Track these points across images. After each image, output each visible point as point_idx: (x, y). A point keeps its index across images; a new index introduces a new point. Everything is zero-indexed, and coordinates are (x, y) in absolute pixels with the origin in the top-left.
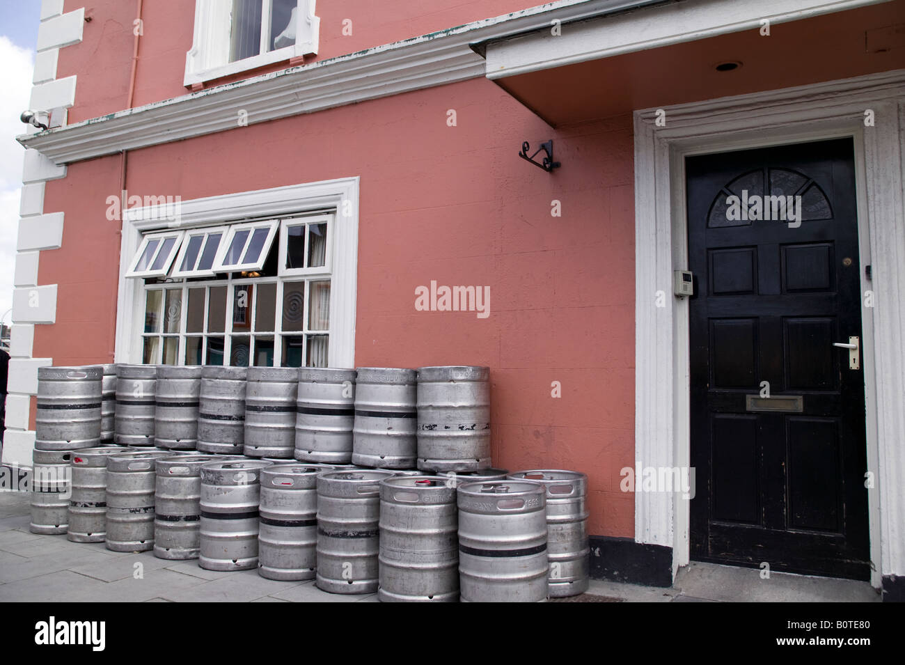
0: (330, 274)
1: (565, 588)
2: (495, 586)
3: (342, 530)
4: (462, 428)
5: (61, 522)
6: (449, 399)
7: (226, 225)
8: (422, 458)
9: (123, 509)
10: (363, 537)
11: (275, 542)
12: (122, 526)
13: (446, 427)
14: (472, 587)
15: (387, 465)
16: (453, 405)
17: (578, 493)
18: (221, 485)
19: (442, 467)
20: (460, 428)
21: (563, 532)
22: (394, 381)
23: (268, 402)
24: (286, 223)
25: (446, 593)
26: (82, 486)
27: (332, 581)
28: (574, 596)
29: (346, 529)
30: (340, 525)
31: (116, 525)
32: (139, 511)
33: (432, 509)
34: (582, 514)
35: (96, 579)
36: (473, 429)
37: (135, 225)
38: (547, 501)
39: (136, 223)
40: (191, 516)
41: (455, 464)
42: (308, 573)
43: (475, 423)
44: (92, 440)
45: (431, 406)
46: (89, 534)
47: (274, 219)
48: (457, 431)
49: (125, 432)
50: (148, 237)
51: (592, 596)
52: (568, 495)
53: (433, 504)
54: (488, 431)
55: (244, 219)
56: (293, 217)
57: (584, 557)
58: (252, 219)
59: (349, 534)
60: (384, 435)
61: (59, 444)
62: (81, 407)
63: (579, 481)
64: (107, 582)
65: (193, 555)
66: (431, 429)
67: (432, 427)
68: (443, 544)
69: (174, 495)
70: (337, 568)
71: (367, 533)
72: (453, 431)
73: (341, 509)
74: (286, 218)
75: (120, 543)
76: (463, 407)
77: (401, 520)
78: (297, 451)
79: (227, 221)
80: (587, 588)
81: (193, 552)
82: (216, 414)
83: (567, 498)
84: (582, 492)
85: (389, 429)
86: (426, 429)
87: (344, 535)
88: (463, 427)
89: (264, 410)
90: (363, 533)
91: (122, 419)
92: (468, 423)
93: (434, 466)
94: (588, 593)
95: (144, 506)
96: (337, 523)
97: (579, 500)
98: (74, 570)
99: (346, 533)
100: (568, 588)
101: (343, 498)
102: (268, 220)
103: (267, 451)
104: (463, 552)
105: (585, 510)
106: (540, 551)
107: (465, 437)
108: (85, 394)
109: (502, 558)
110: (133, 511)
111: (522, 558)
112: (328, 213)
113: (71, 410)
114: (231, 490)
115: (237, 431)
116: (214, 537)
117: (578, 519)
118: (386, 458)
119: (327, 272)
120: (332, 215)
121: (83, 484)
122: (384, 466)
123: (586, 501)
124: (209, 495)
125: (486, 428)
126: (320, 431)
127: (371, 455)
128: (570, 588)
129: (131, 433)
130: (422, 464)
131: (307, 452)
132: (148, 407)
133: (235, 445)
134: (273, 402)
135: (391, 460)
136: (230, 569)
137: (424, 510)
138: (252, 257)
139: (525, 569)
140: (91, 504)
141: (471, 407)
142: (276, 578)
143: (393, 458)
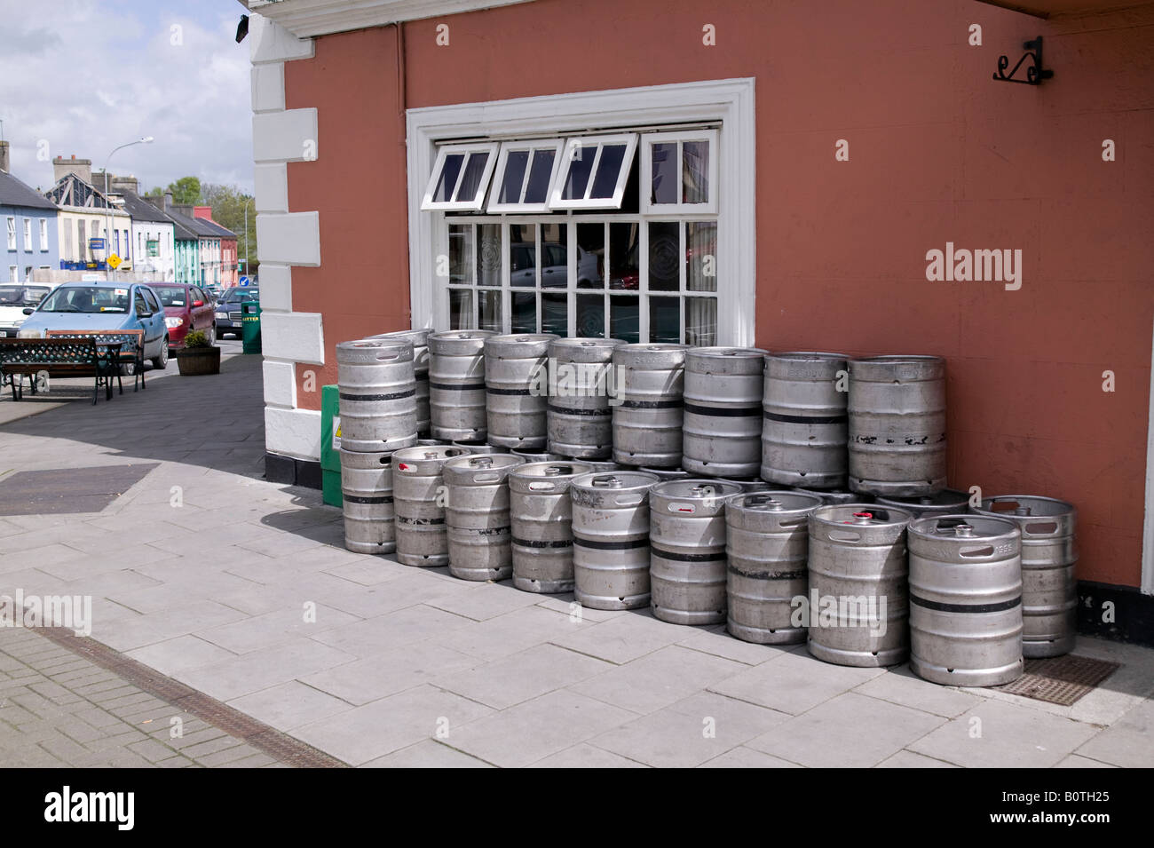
0: (717, 215)
1: (1044, 647)
2: (955, 645)
3: (761, 570)
4: (909, 442)
5: (384, 539)
6: (893, 405)
7: (559, 137)
8: (856, 478)
9: (471, 530)
10: (787, 578)
11: (675, 579)
12: (470, 550)
13: (889, 441)
14: (928, 645)
15: (809, 483)
16: (897, 412)
17: (1064, 532)
18: (601, 508)
19: (882, 490)
20: (906, 442)
21: (1041, 580)
22: (817, 376)
23: (644, 395)
24: (648, 140)
25: (894, 648)
26: (412, 499)
27: (750, 629)
28: (1055, 657)
29: (766, 570)
30: (759, 564)
31: (464, 549)
32: (491, 532)
33: (877, 552)
34: (1070, 558)
35: (463, 616)
36: (924, 443)
37: (425, 132)
38: (1023, 541)
39: (425, 129)
40: (559, 542)
41: (901, 487)
42: (716, 616)
43: (926, 435)
44: (409, 437)
45: (869, 413)
46: (426, 557)
47: (630, 132)
48: (902, 446)
49: (445, 423)
50: (445, 151)
51: (1080, 658)
52: (1049, 535)
53: (878, 545)
54: (943, 444)
55: (585, 130)
56: (658, 131)
57: (1071, 609)
58: (598, 131)
59: (770, 575)
60: (805, 446)
61: (373, 444)
62: (395, 396)
63: (1066, 517)
64: (479, 621)
65: (564, 588)
66: (869, 443)
67: (869, 440)
68: (890, 592)
69: (537, 516)
70: (756, 614)
71: (792, 573)
72: (898, 446)
73: (760, 545)
74: (648, 132)
75: (470, 570)
76: (912, 415)
77: (837, 563)
78: (685, 460)
79: (560, 132)
80: (1072, 648)
81: (564, 584)
82: (573, 408)
83: (1049, 538)
84: (1070, 531)
85: (811, 438)
86: (861, 441)
87: (764, 576)
88: (911, 440)
89: (639, 407)
90: (787, 573)
91: (441, 408)
92: (918, 434)
93: (873, 488)
94: (1074, 653)
95: (496, 527)
96: (755, 562)
97: (1066, 541)
98: (431, 602)
99: (767, 573)
100: (1048, 647)
101: (763, 532)
102: (622, 133)
103: (646, 458)
104: (917, 604)
105: (1073, 553)
106: (1013, 607)
107: (914, 454)
108: (398, 380)
109: (965, 614)
110: (484, 533)
111: (989, 615)
112: (710, 128)
113: (385, 401)
114: (614, 515)
115: (601, 429)
116: (596, 570)
117: (1062, 564)
118: (807, 475)
119: (713, 211)
120: (715, 131)
121: (413, 496)
122: (806, 485)
123: (1075, 542)
124: (587, 520)
125: (941, 440)
126: (718, 437)
127: (789, 471)
128: (1051, 648)
129: (454, 425)
130: (855, 486)
131: (701, 464)
132: (474, 391)
133: (599, 447)
134: (652, 396)
135: (814, 478)
136: (616, 608)
137: (866, 552)
138: (603, 190)
139: (994, 627)
140: (425, 521)
141: (921, 415)
142: (676, 621)
143: (816, 475)
